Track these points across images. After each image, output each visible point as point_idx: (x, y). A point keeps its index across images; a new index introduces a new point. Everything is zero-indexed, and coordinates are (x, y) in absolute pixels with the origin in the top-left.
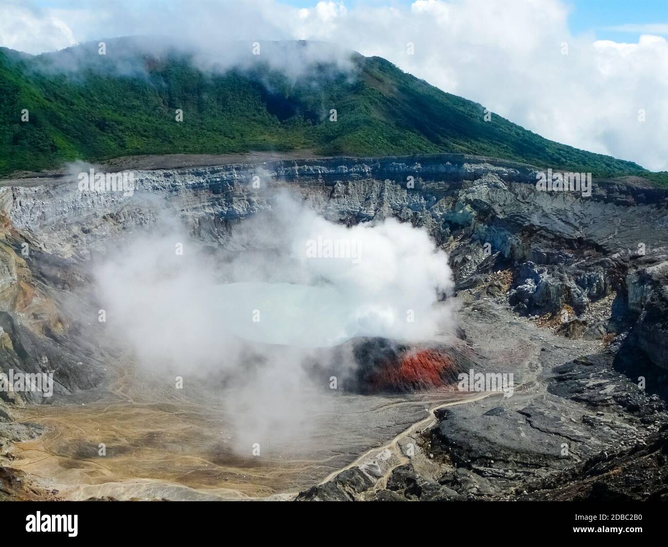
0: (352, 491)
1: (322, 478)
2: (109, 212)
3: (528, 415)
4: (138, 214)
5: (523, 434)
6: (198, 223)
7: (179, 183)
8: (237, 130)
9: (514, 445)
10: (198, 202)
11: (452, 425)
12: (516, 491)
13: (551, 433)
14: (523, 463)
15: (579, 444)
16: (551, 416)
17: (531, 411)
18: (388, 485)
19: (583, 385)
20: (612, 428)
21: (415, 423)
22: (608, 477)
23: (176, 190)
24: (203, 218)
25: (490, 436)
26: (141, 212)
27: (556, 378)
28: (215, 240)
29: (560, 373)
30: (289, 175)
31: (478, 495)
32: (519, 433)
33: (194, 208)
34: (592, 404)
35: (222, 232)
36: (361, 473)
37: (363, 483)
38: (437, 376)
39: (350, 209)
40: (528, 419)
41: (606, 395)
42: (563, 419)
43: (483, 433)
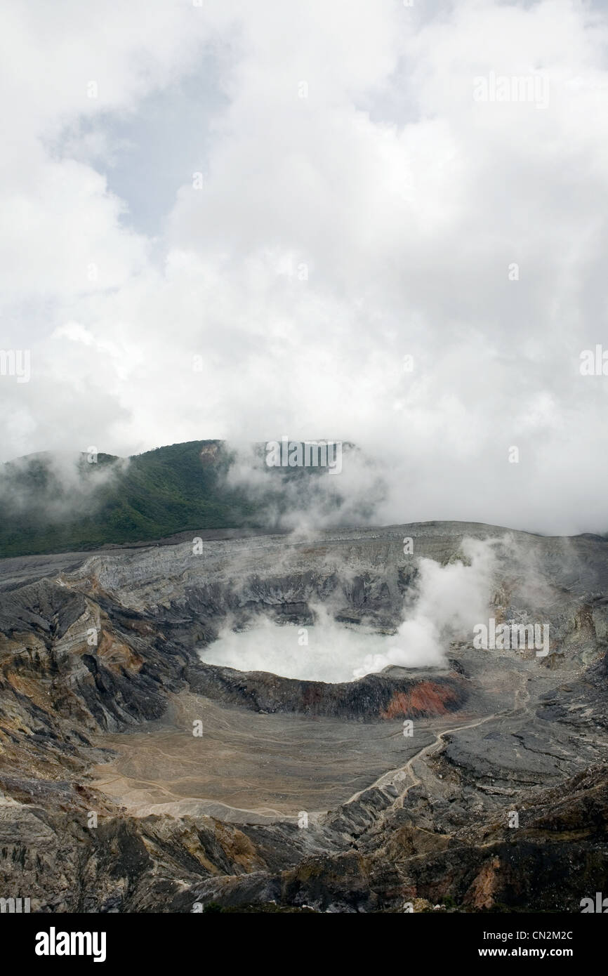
0: (373, 810)
1: (348, 797)
3: (522, 738)
5: (518, 755)
9: (511, 765)
11: (457, 748)
13: (542, 753)
14: (520, 782)
15: (567, 763)
16: (541, 738)
17: (524, 734)
18: (404, 803)
19: (567, 709)
20: (594, 747)
21: (425, 747)
22: (594, 791)
25: (490, 758)
26: (198, 574)
27: (542, 705)
28: (257, 596)
29: (545, 700)
31: (483, 811)
32: (514, 754)
34: (575, 726)
35: (262, 589)
36: (380, 792)
37: (383, 802)
38: (441, 705)
40: (522, 741)
41: (586, 717)
42: (551, 741)
43: (485, 755)
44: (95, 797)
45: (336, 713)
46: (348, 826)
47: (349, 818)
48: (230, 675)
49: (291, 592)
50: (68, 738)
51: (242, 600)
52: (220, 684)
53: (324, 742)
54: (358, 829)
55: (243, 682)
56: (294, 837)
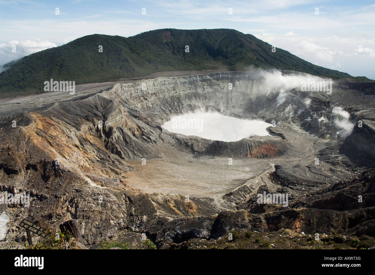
0: (244, 194)
1: (233, 189)
2: (153, 92)
3: (309, 168)
4: (163, 93)
5: (308, 175)
6: (185, 96)
7: (178, 82)
8: (198, 62)
9: (305, 178)
10: (185, 88)
11: (281, 171)
12: (307, 195)
13: (318, 174)
14: (308, 185)
15: (329, 178)
16: (318, 168)
17: (311, 166)
18: (257, 192)
19: (330, 157)
20: (341, 173)
21: (267, 170)
22: (344, 190)
23: (177, 84)
24: (187, 94)
25: (296, 175)
27: (319, 154)
29: (321, 152)
30: (218, 78)
31: (292, 196)
32: (306, 174)
33: (183, 91)
34: (333, 164)
36: (248, 187)
37: (248, 191)
38: (275, 153)
39: (240, 90)
40: (309, 169)
41: (339, 160)
42: (323, 169)
43: (293, 174)
44: (128, 185)
46: (234, 200)
47: (235, 197)
48: (181, 137)
50: (114, 161)
52: (176, 141)
54: (238, 201)
55: (187, 140)
56: (212, 203)
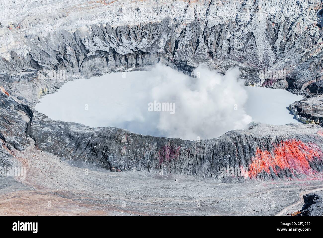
2: (13, 22)
4: (38, 24)
6: (91, 30)
24: (96, 25)
26: (40, 22)
28: (107, 45)
35: (113, 38)
45: (194, 171)
48: (78, 131)
49: (145, 41)
51: (91, 50)
52: (67, 140)
53: (180, 201)
55: (92, 138)
